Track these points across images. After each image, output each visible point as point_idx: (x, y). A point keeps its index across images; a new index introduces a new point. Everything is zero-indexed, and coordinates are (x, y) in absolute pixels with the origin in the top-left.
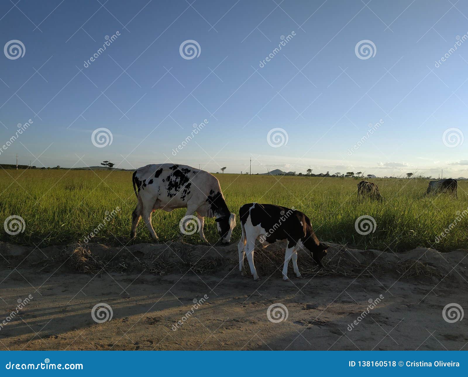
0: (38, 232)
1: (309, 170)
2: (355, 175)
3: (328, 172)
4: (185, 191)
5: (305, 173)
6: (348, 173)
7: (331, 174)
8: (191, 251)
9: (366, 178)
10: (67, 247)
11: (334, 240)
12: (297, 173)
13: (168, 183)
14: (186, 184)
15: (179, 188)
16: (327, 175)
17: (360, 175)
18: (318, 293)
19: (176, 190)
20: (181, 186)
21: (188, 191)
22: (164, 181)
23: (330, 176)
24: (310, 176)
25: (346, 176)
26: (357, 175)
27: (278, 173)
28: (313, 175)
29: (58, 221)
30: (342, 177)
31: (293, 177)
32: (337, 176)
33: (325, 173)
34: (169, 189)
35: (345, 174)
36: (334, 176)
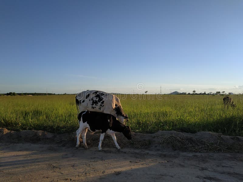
0: (59, 126)
1: (194, 91)
2: (221, 93)
3: (205, 92)
4: (101, 105)
5: (192, 93)
6: (217, 92)
7: (207, 93)
8: (134, 136)
9: (227, 95)
10: (73, 133)
11: (214, 131)
12: (187, 93)
13: (92, 101)
14: (101, 102)
15: (98, 104)
16: (205, 94)
17: (224, 93)
18: (207, 161)
19: (96, 105)
20: (99, 103)
21: (103, 105)
22: (90, 100)
23: (206, 94)
24: (194, 94)
25: (216, 94)
26: (222, 93)
27: (176, 93)
28: (196, 94)
29: (68, 121)
30: (213, 95)
31: (185, 95)
32: (211, 94)
33: (203, 93)
34: (92, 104)
35: (215, 93)
36: (208, 94)
